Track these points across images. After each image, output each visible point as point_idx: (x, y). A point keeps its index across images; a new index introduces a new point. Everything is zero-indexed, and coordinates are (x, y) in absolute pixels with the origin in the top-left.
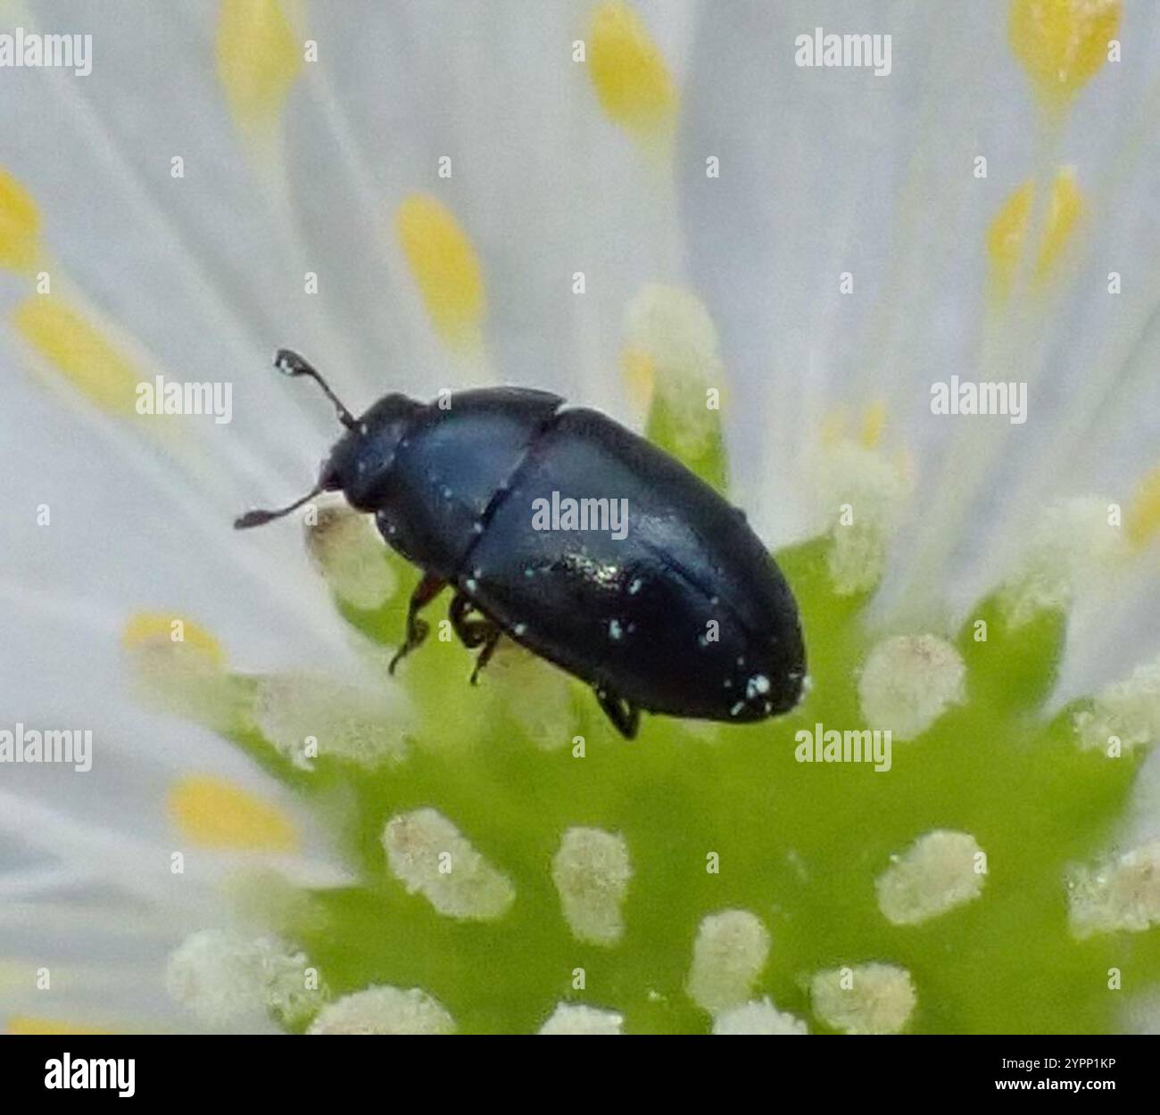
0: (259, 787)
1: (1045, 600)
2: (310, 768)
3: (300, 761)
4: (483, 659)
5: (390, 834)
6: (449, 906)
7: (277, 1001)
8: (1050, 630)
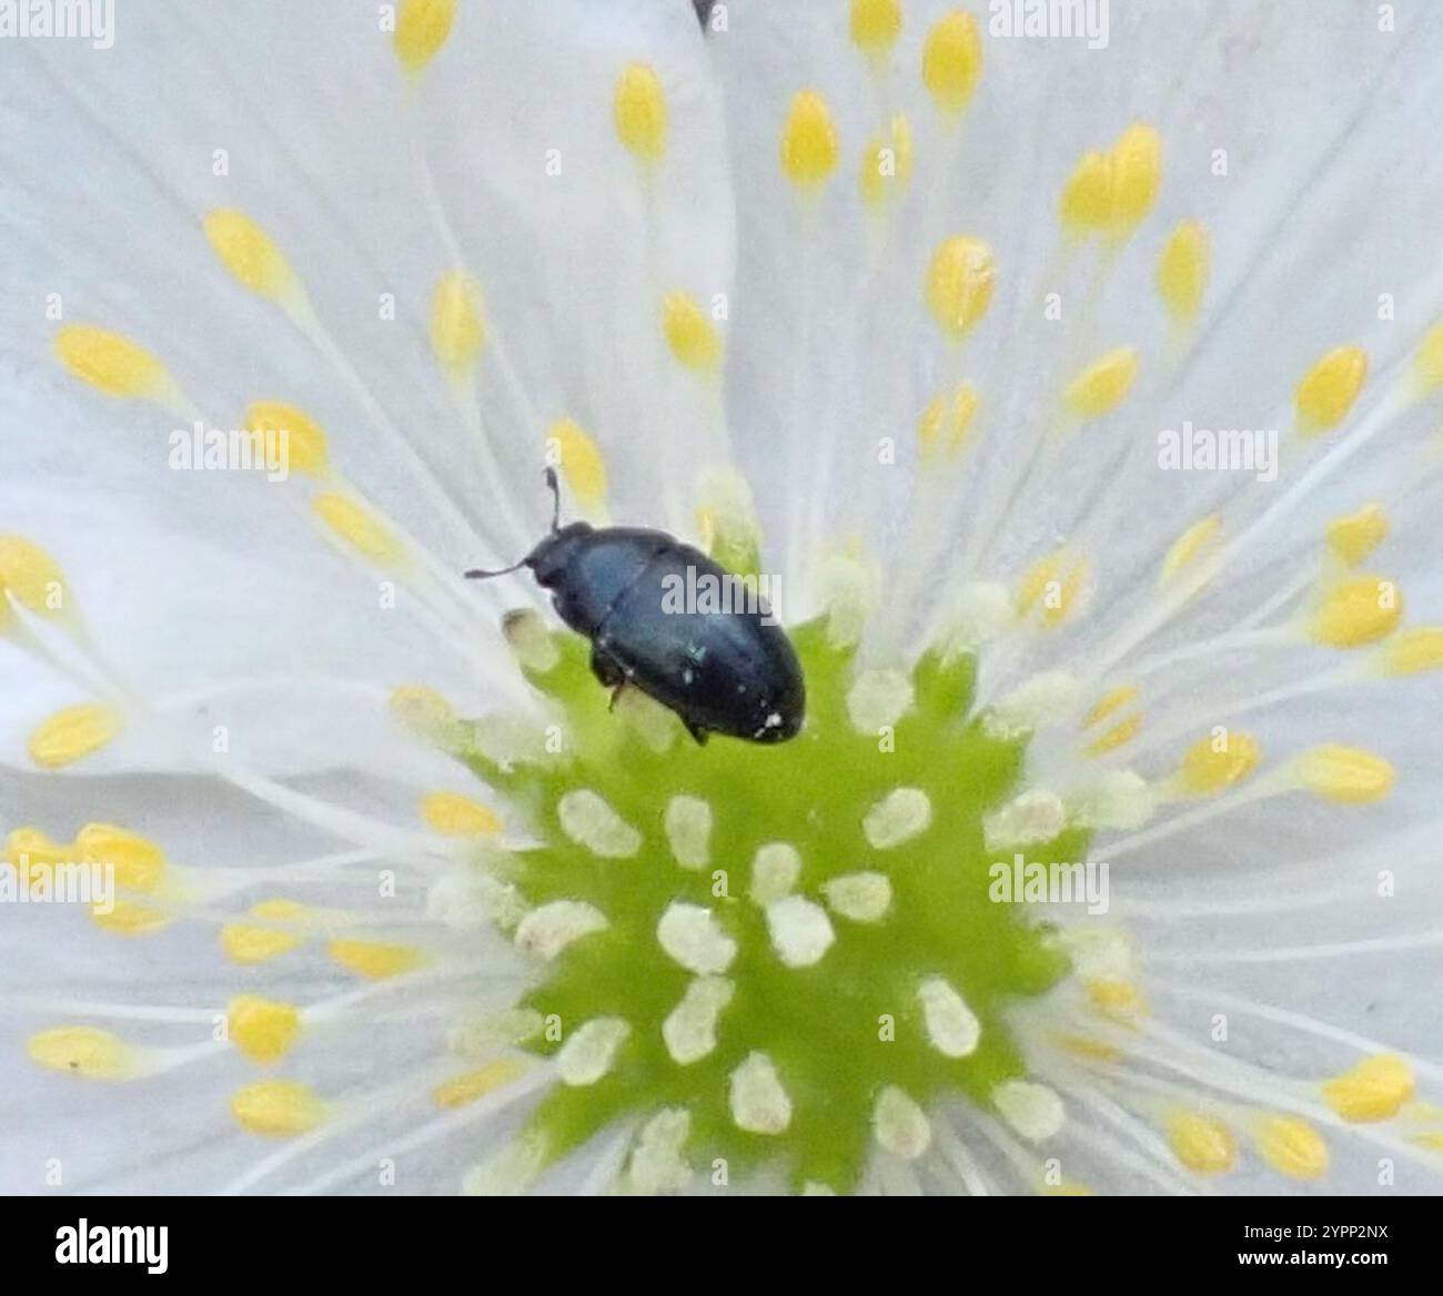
0: (482, 791)
1: (964, 649)
2: (511, 771)
3: (504, 767)
4: (615, 698)
5: (563, 807)
6: (600, 849)
7: (498, 915)
8: (967, 669)
